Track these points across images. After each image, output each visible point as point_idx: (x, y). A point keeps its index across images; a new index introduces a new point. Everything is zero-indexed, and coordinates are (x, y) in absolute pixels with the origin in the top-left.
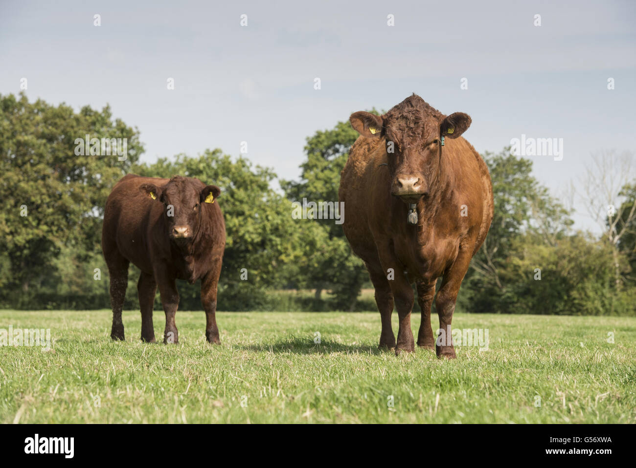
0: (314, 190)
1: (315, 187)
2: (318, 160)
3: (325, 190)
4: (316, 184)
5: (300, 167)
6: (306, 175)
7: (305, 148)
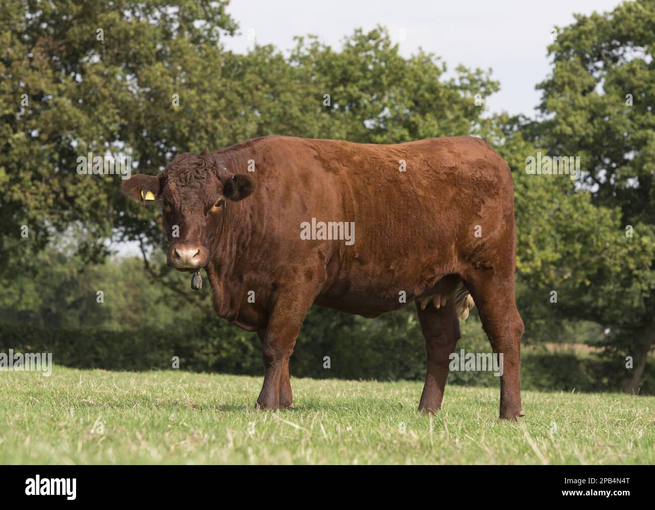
0: (569, 131)
1: (571, 125)
2: (574, 70)
3: (591, 130)
4: (571, 119)
5: (538, 87)
6: (551, 102)
7: (550, 49)
